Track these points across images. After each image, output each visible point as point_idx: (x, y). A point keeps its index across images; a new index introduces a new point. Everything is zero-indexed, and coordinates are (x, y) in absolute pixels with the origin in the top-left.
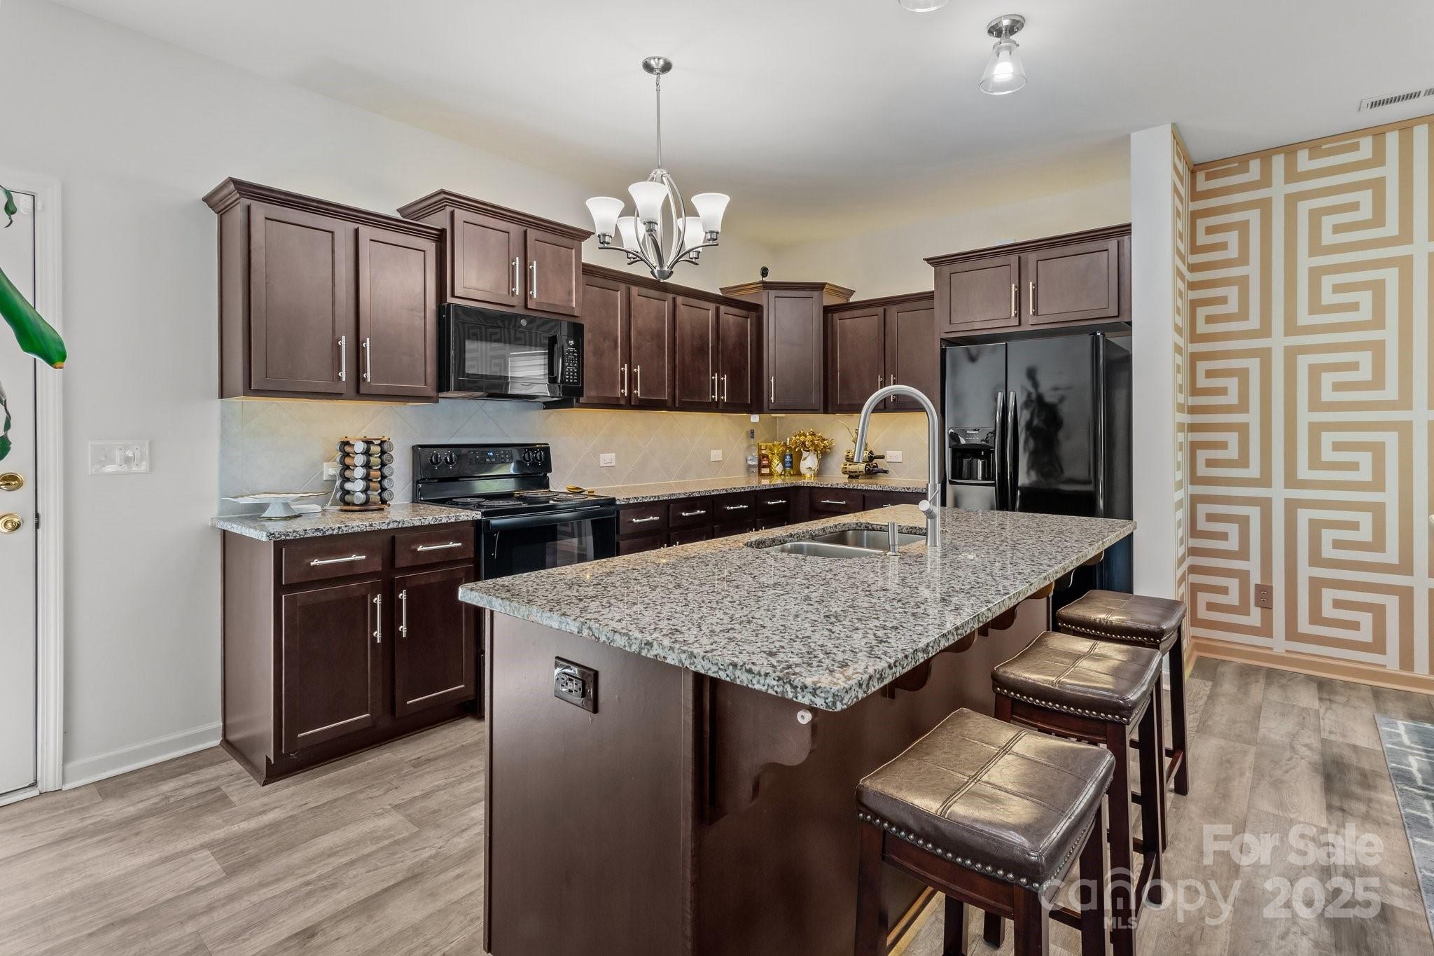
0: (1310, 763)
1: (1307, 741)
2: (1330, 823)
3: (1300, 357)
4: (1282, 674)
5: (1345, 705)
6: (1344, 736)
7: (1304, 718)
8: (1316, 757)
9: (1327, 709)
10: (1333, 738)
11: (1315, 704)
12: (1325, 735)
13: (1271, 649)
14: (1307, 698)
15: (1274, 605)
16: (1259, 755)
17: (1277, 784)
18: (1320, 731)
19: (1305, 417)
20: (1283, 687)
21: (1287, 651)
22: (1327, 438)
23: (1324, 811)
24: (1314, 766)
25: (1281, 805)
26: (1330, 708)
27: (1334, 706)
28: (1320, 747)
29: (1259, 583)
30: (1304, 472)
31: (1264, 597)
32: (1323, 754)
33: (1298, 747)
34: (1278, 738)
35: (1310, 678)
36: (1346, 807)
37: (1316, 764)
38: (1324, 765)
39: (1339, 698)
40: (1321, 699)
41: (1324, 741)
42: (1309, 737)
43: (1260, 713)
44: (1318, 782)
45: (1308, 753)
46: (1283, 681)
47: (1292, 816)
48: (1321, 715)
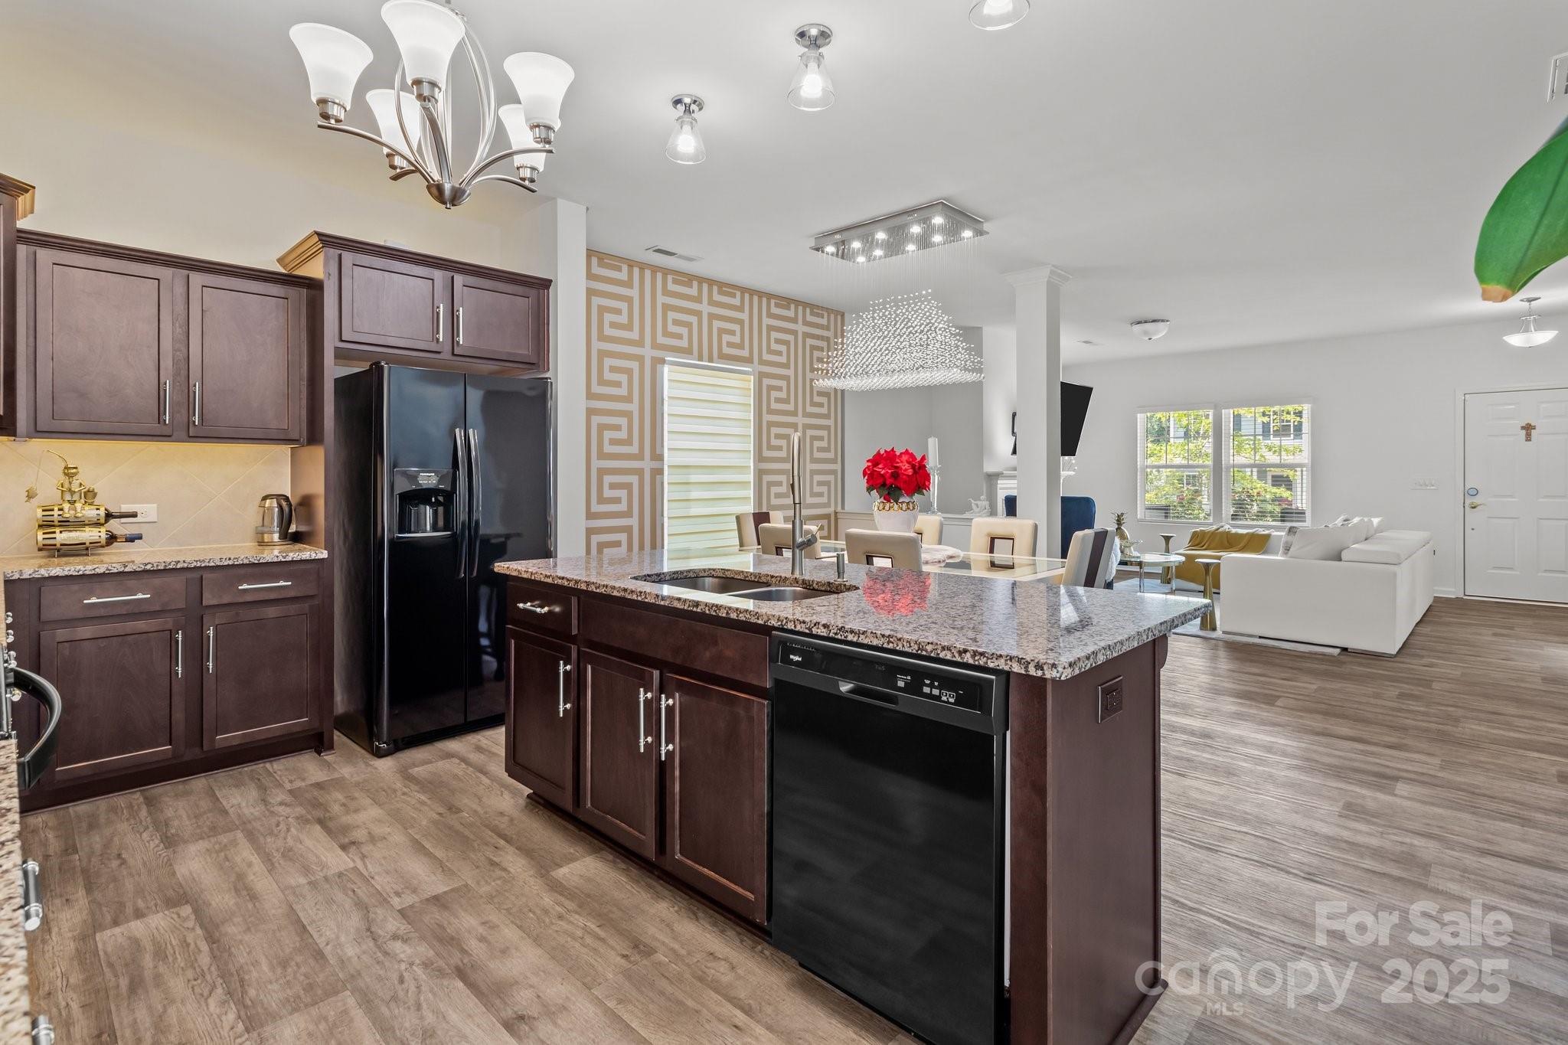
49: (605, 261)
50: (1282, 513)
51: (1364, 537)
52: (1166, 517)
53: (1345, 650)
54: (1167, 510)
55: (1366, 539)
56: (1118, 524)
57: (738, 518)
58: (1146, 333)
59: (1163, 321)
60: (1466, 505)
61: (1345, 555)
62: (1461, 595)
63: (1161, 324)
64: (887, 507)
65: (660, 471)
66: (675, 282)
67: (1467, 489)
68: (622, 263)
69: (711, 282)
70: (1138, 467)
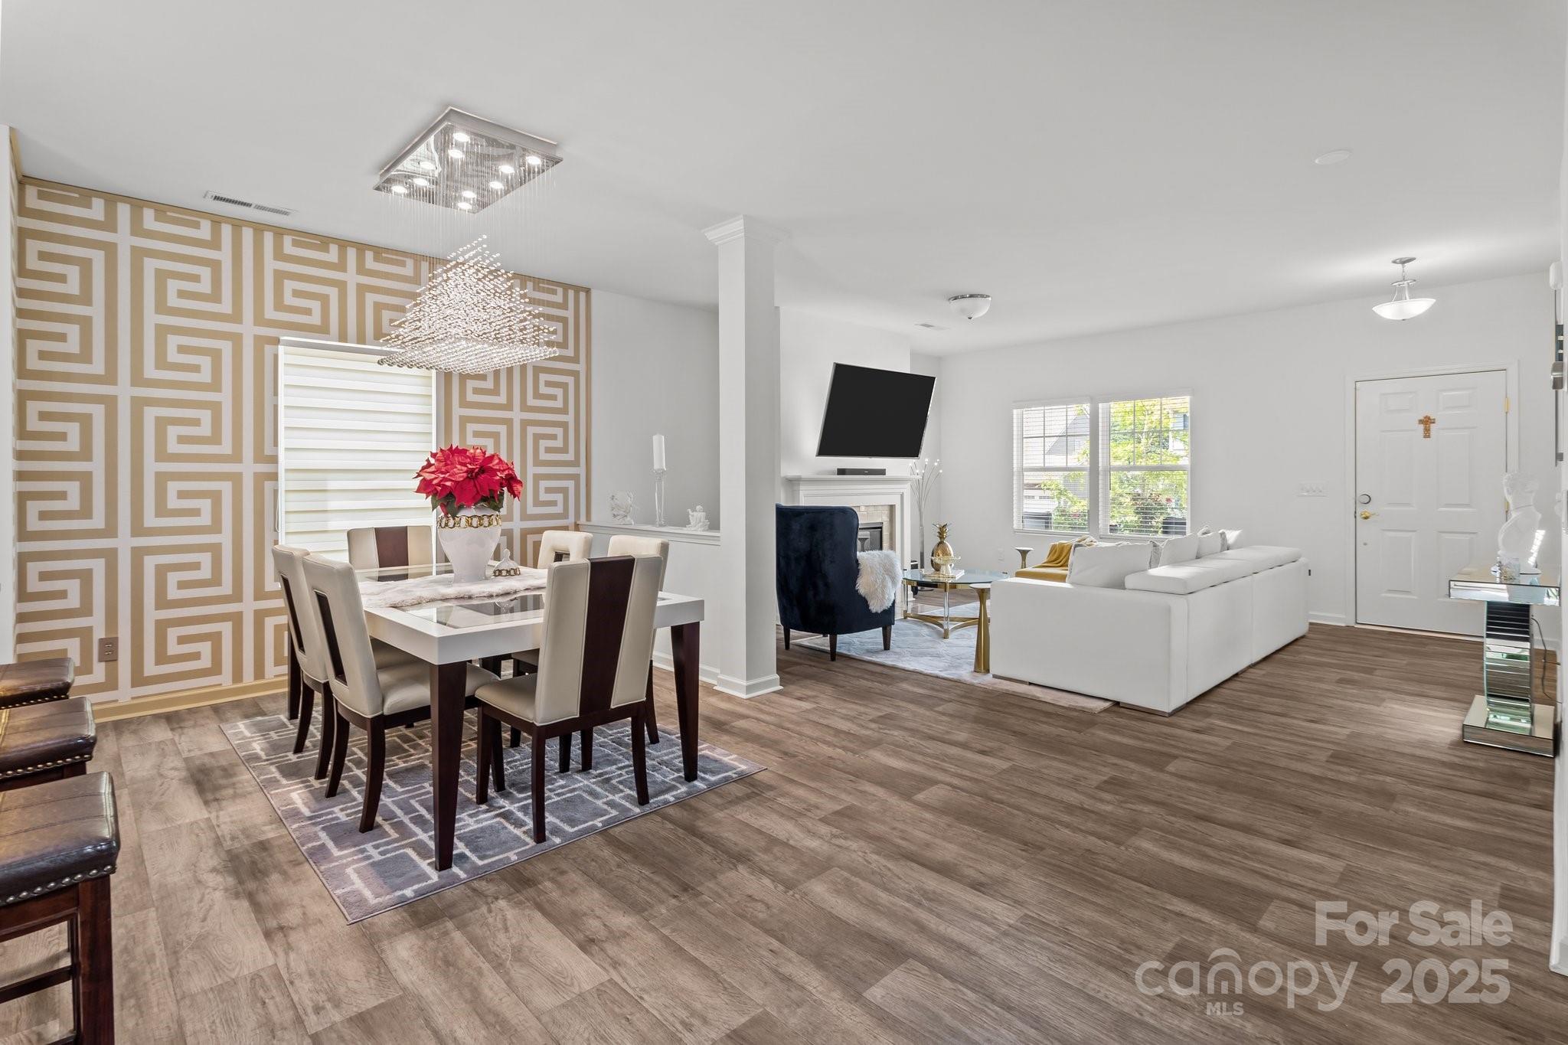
0: (180, 780)
1: (172, 765)
2: (210, 812)
3: (146, 409)
4: (129, 722)
5: (194, 726)
6: (201, 749)
7: (163, 749)
8: (184, 774)
9: (180, 735)
10: (192, 754)
11: (169, 735)
12: (185, 755)
13: (116, 701)
14: (160, 733)
15: (119, 657)
16: (133, 793)
17: (158, 808)
18: (180, 753)
19: (151, 467)
20: (134, 732)
21: (133, 698)
22: (173, 487)
23: (203, 807)
24: (184, 781)
25: (168, 819)
26: (183, 733)
27: (186, 730)
28: (184, 765)
29: (103, 636)
30: (150, 520)
31: (109, 650)
32: (188, 769)
33: (166, 773)
34: (145, 774)
35: (157, 717)
36: (218, 796)
37: (185, 778)
38: (192, 776)
39: (187, 724)
40: (172, 730)
41: (186, 760)
42: (172, 762)
43: (120, 760)
44: (191, 791)
45: (176, 773)
46: (133, 727)
47: (179, 823)
48: (177, 741)
49: (168, 213)
50: (1164, 523)
51: (1194, 554)
52: (1047, 527)
53: (1117, 704)
54: (1048, 519)
55: (1198, 558)
56: (941, 538)
57: (349, 534)
58: (963, 311)
59: (982, 296)
60: (1358, 515)
61: (1130, 581)
62: (1352, 623)
63: (980, 300)
64: (451, 522)
65: (274, 477)
66: (296, 243)
67: (1358, 495)
68: (201, 217)
69: (361, 247)
70: (1015, 470)
